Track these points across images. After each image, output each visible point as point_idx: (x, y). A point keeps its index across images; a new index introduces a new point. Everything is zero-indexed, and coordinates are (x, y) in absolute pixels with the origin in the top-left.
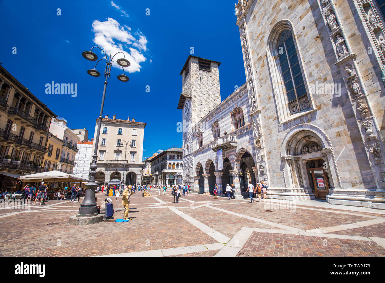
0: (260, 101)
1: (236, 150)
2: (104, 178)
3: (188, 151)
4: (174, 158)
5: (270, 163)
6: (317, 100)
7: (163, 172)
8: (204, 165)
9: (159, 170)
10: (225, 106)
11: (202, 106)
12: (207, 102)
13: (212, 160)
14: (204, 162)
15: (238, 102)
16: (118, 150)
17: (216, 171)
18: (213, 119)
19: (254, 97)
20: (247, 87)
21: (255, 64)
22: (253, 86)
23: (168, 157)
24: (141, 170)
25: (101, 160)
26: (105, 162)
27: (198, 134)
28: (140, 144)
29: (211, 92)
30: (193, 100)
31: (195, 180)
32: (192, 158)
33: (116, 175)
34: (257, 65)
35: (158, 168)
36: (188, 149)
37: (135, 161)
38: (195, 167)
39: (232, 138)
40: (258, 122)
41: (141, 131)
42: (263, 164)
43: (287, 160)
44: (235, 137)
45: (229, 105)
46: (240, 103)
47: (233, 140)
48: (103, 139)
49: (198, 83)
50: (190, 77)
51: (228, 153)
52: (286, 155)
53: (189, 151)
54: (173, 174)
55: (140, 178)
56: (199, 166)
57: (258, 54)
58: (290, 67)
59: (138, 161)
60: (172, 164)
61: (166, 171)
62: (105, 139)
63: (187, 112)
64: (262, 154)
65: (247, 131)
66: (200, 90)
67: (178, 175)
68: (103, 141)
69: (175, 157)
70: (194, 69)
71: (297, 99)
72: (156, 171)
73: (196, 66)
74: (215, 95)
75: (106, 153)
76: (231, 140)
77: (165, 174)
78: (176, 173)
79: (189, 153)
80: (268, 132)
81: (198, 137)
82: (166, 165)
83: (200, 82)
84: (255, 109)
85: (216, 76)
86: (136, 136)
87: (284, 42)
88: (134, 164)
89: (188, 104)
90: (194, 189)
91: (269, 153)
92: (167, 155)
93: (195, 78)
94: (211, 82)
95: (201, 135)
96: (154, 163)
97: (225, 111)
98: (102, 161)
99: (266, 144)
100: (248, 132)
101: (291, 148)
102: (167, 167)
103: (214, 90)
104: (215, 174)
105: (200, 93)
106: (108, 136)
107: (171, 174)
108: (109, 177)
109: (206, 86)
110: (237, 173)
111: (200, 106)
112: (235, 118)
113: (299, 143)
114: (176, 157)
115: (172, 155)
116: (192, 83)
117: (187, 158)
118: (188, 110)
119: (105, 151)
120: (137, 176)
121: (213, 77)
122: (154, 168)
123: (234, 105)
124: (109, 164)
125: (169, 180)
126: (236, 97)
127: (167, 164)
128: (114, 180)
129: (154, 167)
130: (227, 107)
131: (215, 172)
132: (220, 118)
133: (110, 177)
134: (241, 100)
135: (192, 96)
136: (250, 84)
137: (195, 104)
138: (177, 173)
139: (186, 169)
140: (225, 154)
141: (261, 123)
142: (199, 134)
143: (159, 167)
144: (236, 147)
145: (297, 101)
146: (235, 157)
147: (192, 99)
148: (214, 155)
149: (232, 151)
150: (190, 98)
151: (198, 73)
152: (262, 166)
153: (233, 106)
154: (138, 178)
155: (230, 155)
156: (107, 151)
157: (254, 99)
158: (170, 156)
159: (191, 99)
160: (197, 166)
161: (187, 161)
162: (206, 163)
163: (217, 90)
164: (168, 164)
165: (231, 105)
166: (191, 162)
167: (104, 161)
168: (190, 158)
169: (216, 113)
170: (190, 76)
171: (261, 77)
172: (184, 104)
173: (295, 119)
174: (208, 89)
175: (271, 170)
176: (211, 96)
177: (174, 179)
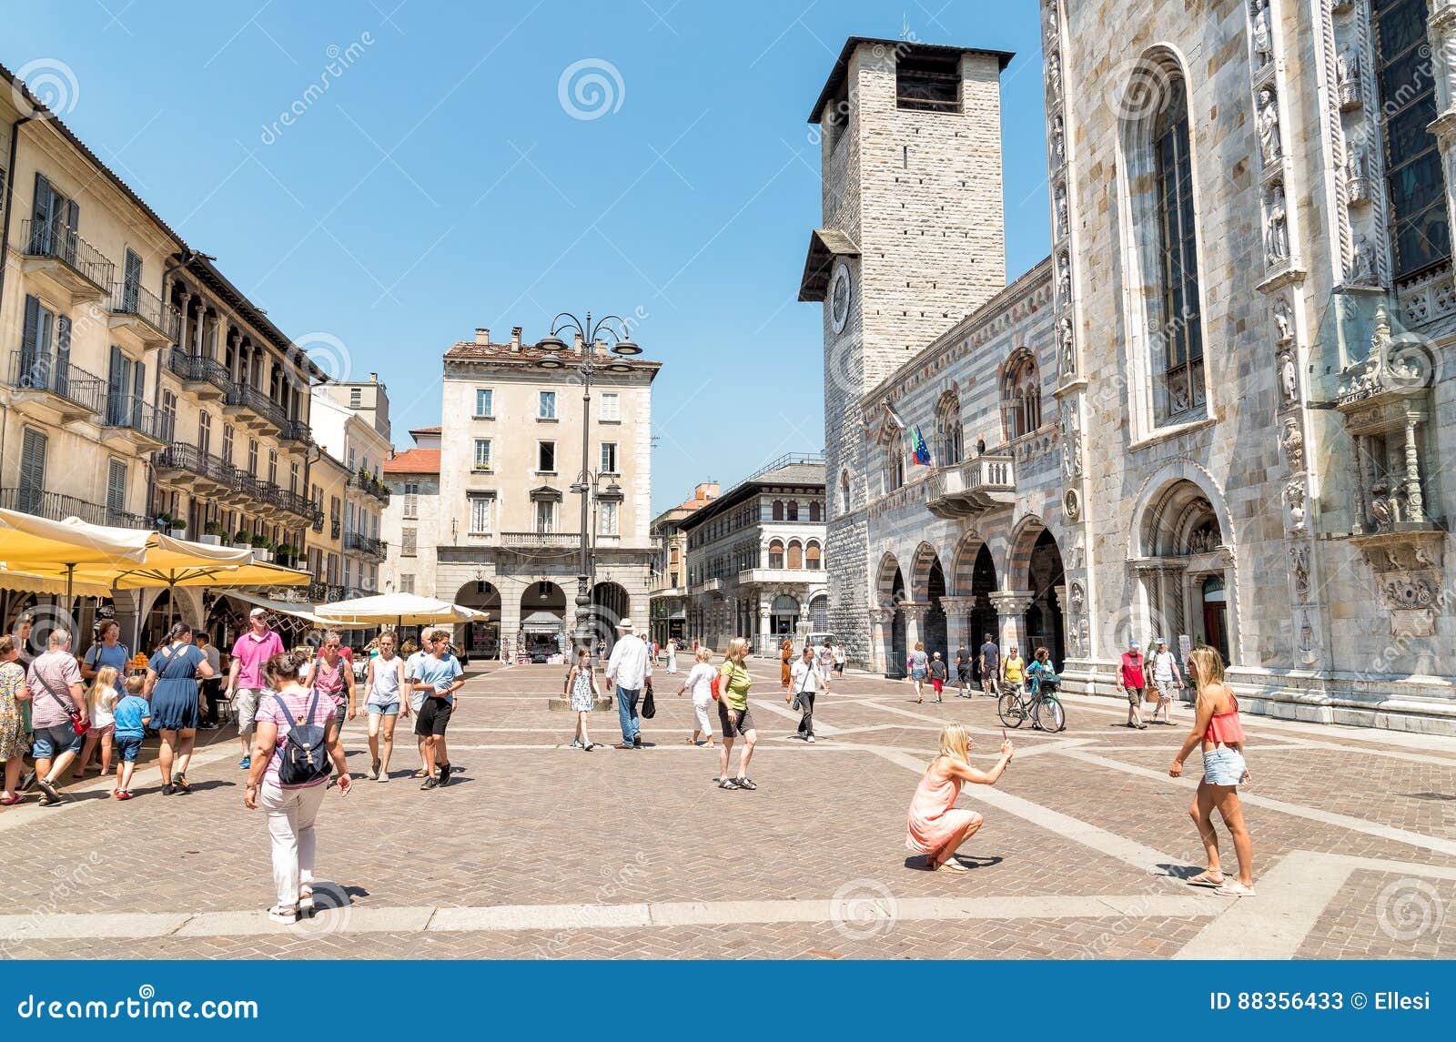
0: (1089, 346)
1: (1010, 518)
2: (499, 607)
3: (847, 500)
4: (793, 517)
5: (1101, 576)
6: (1220, 388)
7: (742, 580)
8: (906, 564)
9: (726, 573)
10: (981, 331)
11: (909, 295)
12: (936, 272)
13: (936, 548)
14: (906, 552)
15: (1026, 328)
16: (544, 489)
17: (947, 592)
18: (940, 376)
19: (1070, 326)
20: (1051, 277)
21: (1081, 186)
22: (1068, 277)
23: (766, 512)
24: (648, 575)
25: (478, 535)
26: (495, 542)
27: (887, 433)
28: (638, 461)
29: (955, 219)
30: (869, 265)
31: (874, 623)
32: (862, 530)
33: (544, 597)
34: (1086, 194)
35: (719, 562)
36: (847, 489)
37: (618, 537)
38: (872, 570)
39: (998, 470)
40: (1076, 428)
41: (638, 400)
42: (1081, 581)
43: (1141, 570)
44: (1009, 466)
45: (995, 334)
46: (1031, 332)
47: (998, 482)
48: (479, 442)
49: (892, 177)
50: (852, 149)
51: (987, 525)
52: (1139, 556)
53: (851, 500)
54: (791, 590)
55: (643, 608)
56: (889, 569)
57: (1093, 152)
58: (1181, 237)
59: (632, 535)
60: (786, 546)
61: (758, 576)
62: (487, 443)
63: (842, 322)
64: (1080, 544)
65: (1048, 451)
66: (904, 212)
67: (817, 594)
68: (479, 451)
69: (800, 511)
70: (876, 106)
71: (1188, 364)
72: (709, 576)
73: (881, 92)
74: (977, 233)
75: (498, 501)
76: (991, 481)
77: (756, 590)
78: (804, 585)
79: (852, 510)
80: (1102, 467)
81: (886, 443)
82: (759, 551)
83: (902, 177)
84: (1070, 373)
85: (983, 131)
86: (618, 423)
87: (1173, 127)
88: (618, 551)
89: (847, 282)
90: (871, 660)
91: (1100, 542)
92: (763, 501)
93: (878, 152)
94: (958, 165)
95: (896, 437)
96: (702, 535)
97: (983, 355)
98: (485, 536)
99: (1095, 511)
100: (1050, 453)
101: (1159, 532)
102: (764, 558)
103: (971, 207)
104: (944, 604)
105: (899, 227)
106: (500, 427)
107: (782, 591)
108: (515, 602)
109: (935, 188)
110: (1012, 606)
111: (902, 295)
112: (1017, 386)
113: (1183, 517)
114: (804, 512)
115: (785, 501)
116: (863, 184)
117: (845, 529)
118: (846, 310)
119: (491, 495)
120: (631, 602)
121: (972, 135)
122: (703, 558)
123: (1012, 335)
124: (514, 549)
125: (773, 618)
126: (1018, 306)
127: (763, 545)
128: (537, 616)
129: (701, 554)
130: (987, 339)
131: (944, 595)
132: (964, 380)
133: (519, 603)
134: (1035, 323)
135: (864, 246)
136: (1061, 266)
137: (877, 285)
138: (812, 588)
139: (839, 576)
140: (979, 531)
141: (1084, 430)
142: (889, 430)
143: (726, 558)
144: (1012, 505)
145: (1189, 372)
146: (1008, 542)
147: (863, 263)
148: (941, 527)
149: (1000, 521)
150: (855, 256)
151: (892, 126)
152: (1079, 588)
153: (1007, 340)
154: (637, 608)
155: (993, 536)
156: (499, 496)
157: (1068, 331)
158: (777, 508)
159: (859, 263)
160: (882, 565)
161: (845, 541)
162: (916, 557)
163: (985, 205)
164: (768, 546)
165: (1002, 336)
166: (859, 547)
167: (491, 535)
168: (856, 532)
169: (950, 352)
170: (857, 144)
171: (1097, 247)
172: (830, 276)
173: (1168, 438)
174: (940, 203)
175: (1102, 602)
176: (955, 238)
177: (795, 613)
